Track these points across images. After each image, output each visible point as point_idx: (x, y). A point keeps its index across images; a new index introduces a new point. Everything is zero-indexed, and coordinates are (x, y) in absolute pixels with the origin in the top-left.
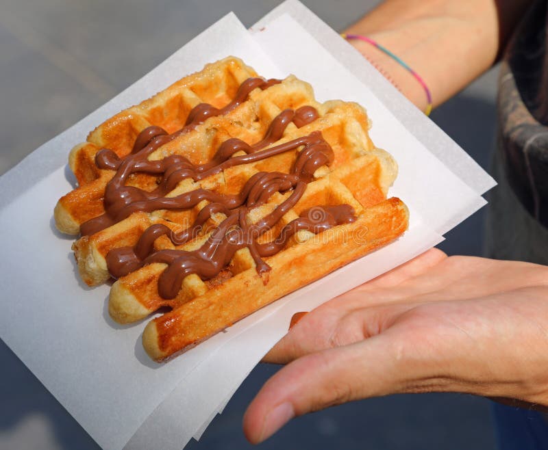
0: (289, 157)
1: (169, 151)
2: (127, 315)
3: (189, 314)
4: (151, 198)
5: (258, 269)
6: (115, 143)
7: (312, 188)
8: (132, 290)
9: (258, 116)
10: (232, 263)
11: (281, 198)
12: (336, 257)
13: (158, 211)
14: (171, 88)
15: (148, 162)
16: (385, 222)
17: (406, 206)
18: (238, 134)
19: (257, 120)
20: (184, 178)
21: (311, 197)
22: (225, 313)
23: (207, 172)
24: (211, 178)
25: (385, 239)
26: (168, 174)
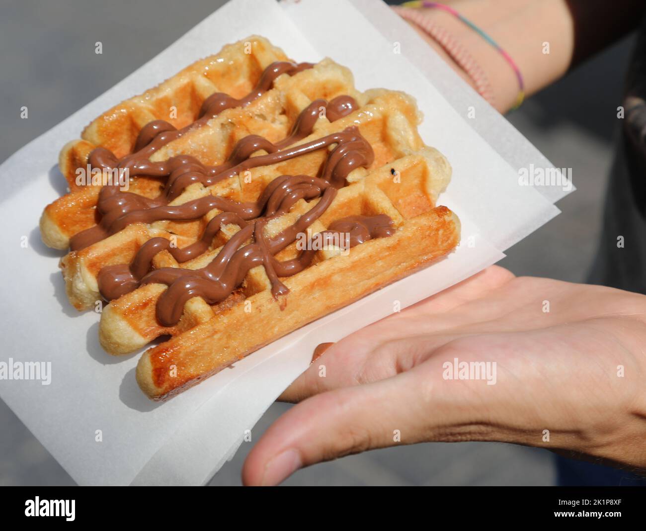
0: (319, 158)
1: (175, 150)
2: (119, 345)
3: (188, 344)
4: (154, 206)
5: (274, 291)
6: (113, 140)
7: (343, 195)
8: (125, 315)
9: (285, 107)
10: (245, 285)
11: (305, 207)
12: (369, 278)
13: (160, 223)
14: (180, 74)
15: (149, 163)
16: (429, 236)
17: (457, 217)
18: (260, 129)
19: (284, 112)
20: (192, 182)
21: (342, 206)
22: (234, 343)
23: (220, 176)
24: (224, 183)
25: (430, 256)
26: (173, 178)
